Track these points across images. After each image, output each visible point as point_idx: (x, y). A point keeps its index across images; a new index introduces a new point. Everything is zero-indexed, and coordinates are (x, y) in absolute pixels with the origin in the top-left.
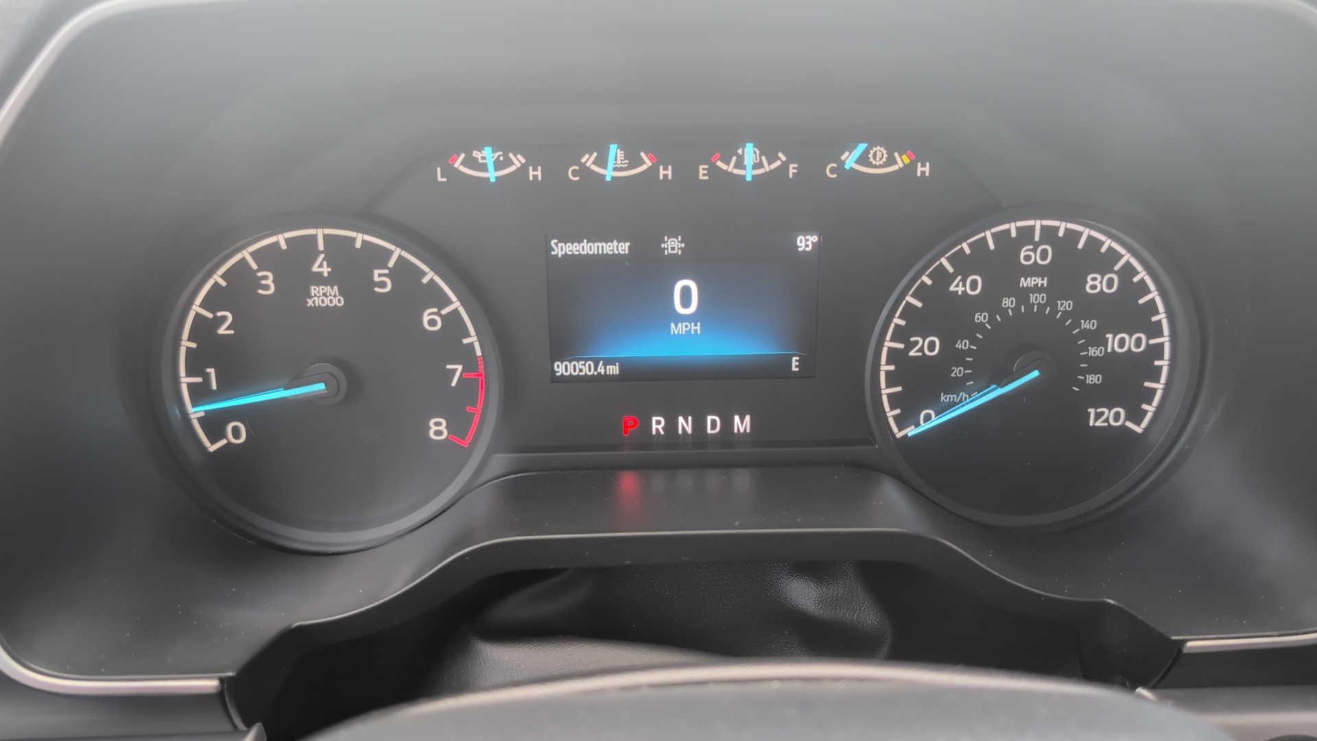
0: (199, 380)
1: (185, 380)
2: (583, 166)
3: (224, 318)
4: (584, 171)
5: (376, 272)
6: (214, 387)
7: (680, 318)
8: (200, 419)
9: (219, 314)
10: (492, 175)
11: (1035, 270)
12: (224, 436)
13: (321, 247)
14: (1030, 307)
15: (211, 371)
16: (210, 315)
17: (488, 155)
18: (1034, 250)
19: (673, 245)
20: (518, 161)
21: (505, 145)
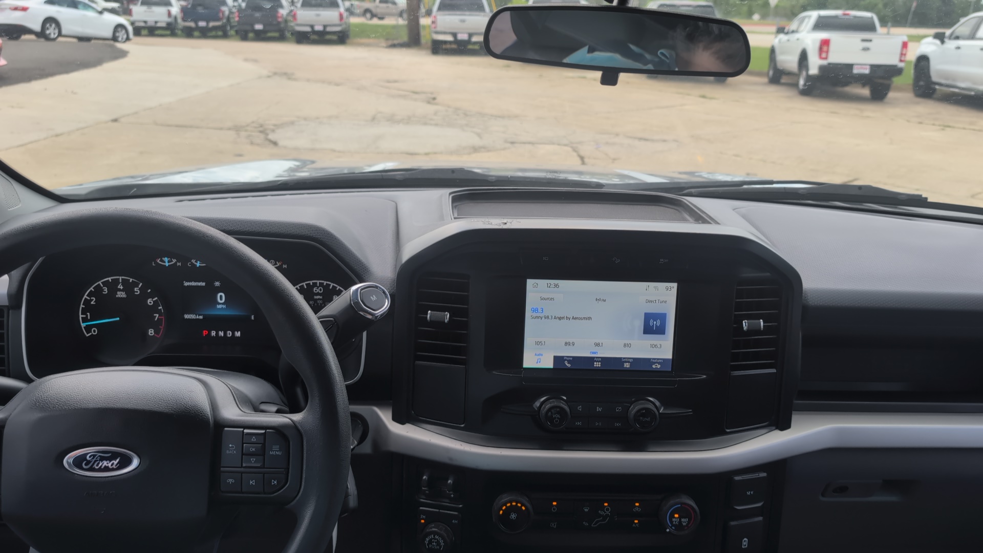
0: (85, 316)
1: (81, 316)
2: (192, 263)
3: (93, 300)
4: (192, 264)
5: (136, 289)
6: (89, 318)
7: (219, 304)
8: (84, 327)
9: (92, 298)
10: (167, 264)
11: (318, 294)
12: (91, 332)
13: (121, 281)
14: (318, 304)
15: (88, 314)
16: (89, 298)
17: (166, 259)
18: (318, 288)
19: (217, 284)
20: (174, 261)
21: (171, 256)
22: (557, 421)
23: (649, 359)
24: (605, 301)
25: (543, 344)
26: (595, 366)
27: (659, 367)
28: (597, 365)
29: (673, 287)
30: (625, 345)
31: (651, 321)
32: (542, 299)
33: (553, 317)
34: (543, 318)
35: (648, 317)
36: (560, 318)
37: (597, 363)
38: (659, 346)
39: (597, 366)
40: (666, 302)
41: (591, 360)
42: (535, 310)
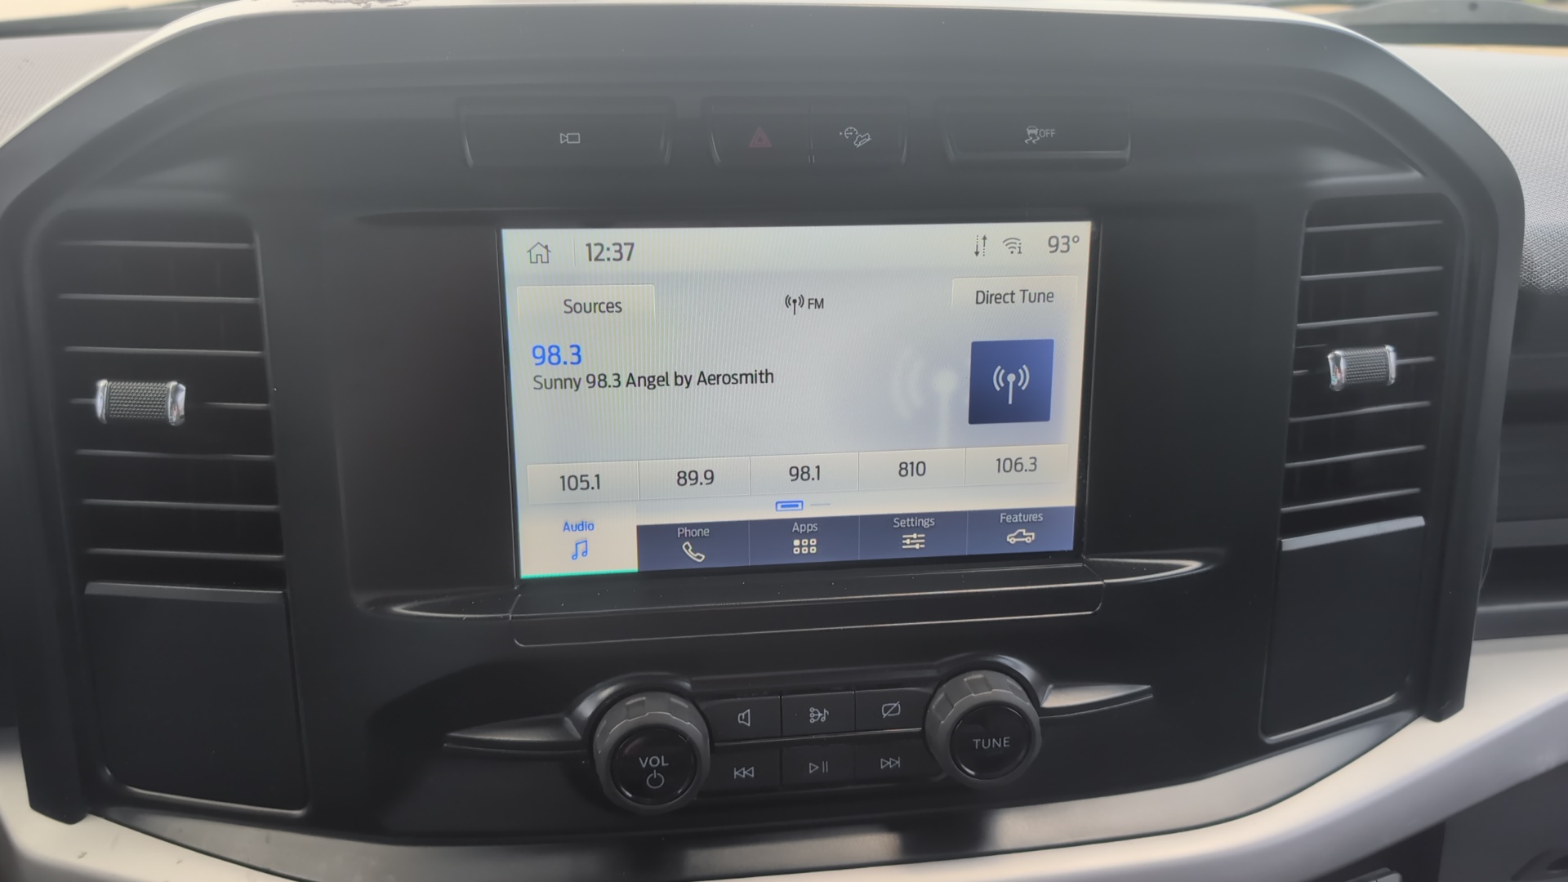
22: (655, 782)
23: (995, 514)
24: (819, 304)
25: (593, 483)
26: (796, 551)
27: (1028, 540)
28: (804, 548)
29: (1076, 239)
30: (904, 469)
31: (998, 374)
32: (574, 308)
33: (624, 380)
34: (584, 385)
35: (985, 356)
36: (651, 382)
37: (805, 542)
38: (1028, 465)
39: (805, 551)
40: (1048, 297)
41: (781, 530)
42: (549, 355)
